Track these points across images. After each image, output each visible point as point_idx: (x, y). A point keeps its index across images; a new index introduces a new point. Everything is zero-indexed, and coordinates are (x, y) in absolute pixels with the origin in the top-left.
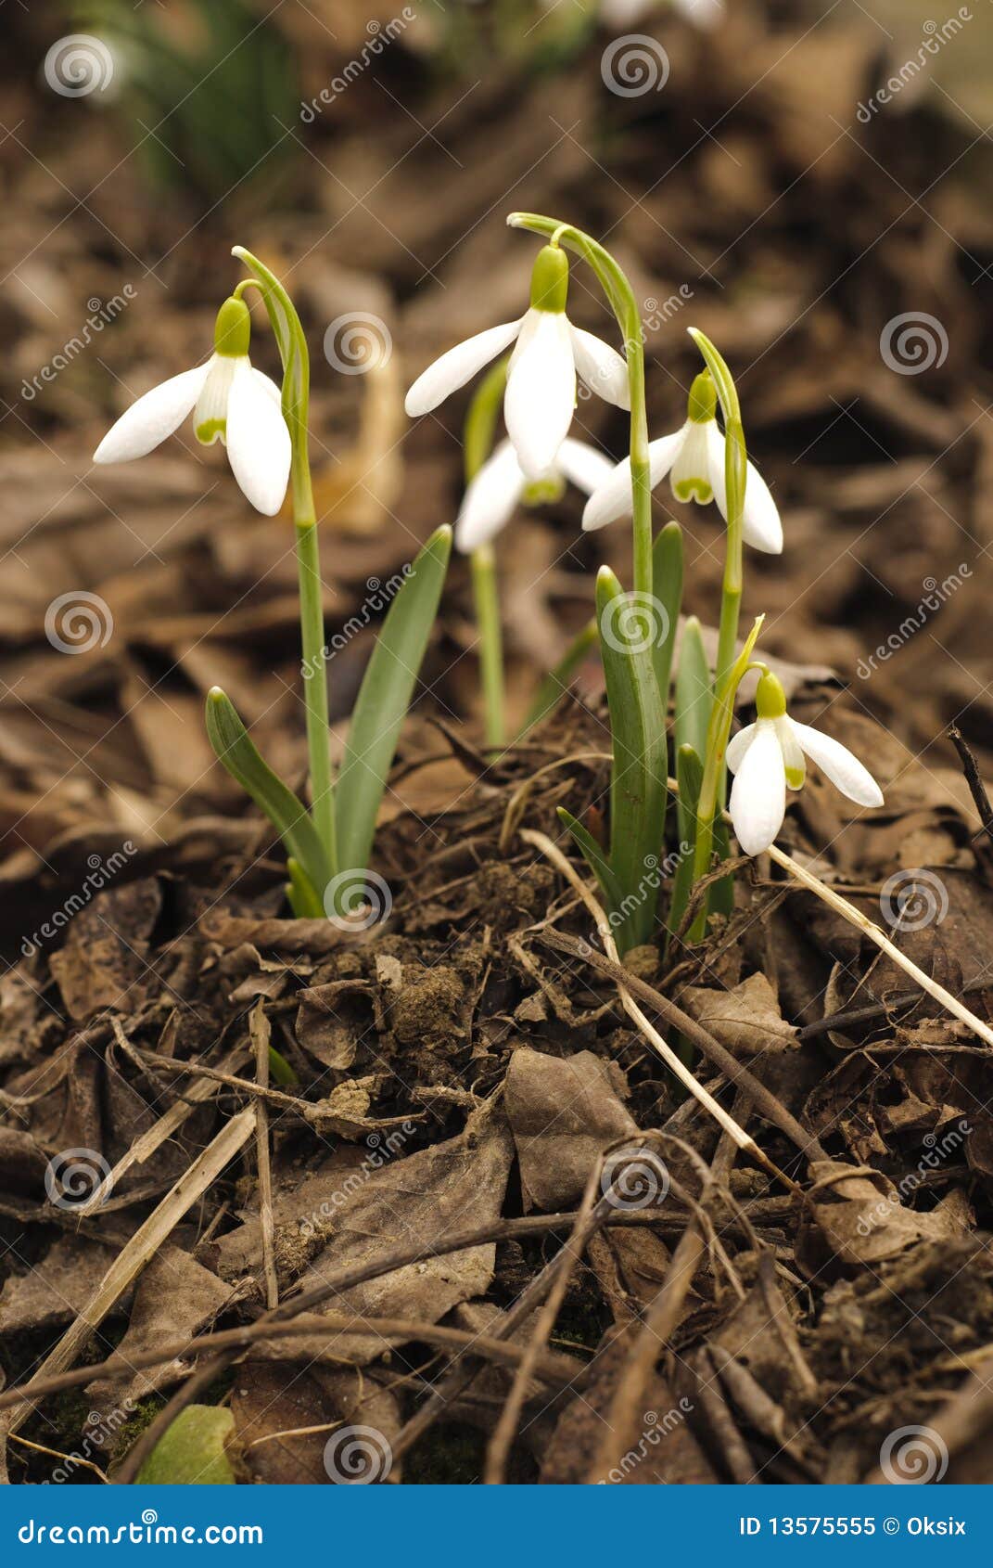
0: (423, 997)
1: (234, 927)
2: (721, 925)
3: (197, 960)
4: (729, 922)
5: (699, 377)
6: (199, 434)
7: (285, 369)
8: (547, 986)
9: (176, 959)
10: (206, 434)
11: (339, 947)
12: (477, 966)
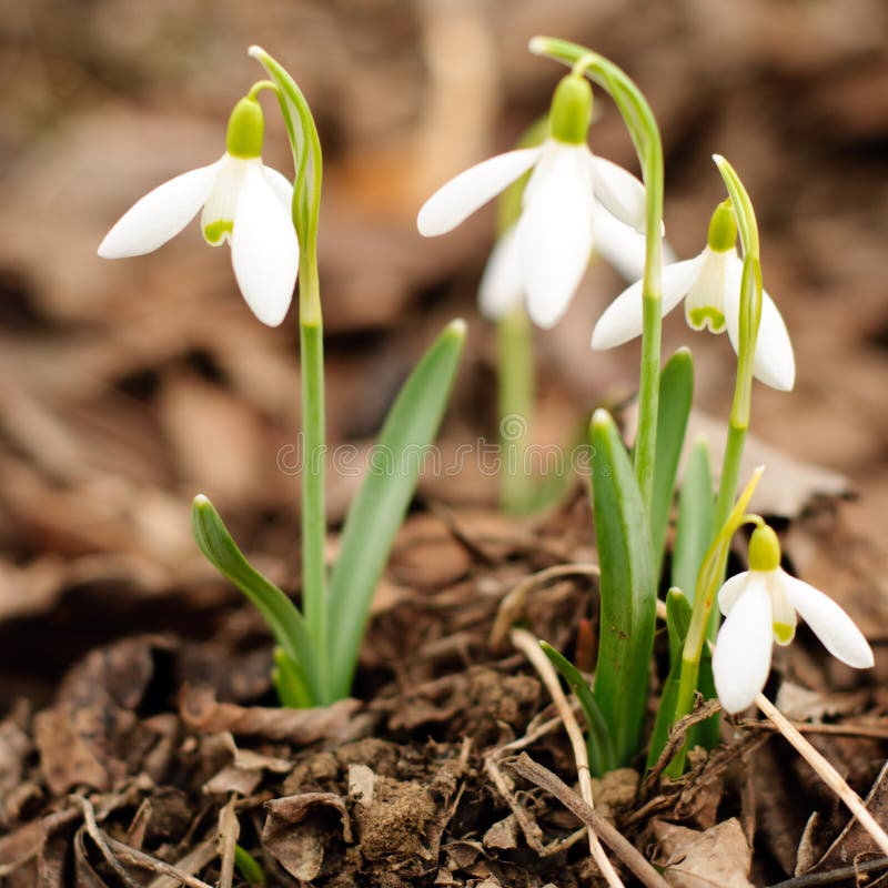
0: (391, 819)
1: (216, 714)
2: (701, 760)
3: (178, 741)
4: (709, 759)
5: (722, 206)
6: (207, 233)
7: (297, 171)
8: (520, 813)
9: (158, 737)
10: (214, 234)
11: (318, 743)
12: (449, 787)
